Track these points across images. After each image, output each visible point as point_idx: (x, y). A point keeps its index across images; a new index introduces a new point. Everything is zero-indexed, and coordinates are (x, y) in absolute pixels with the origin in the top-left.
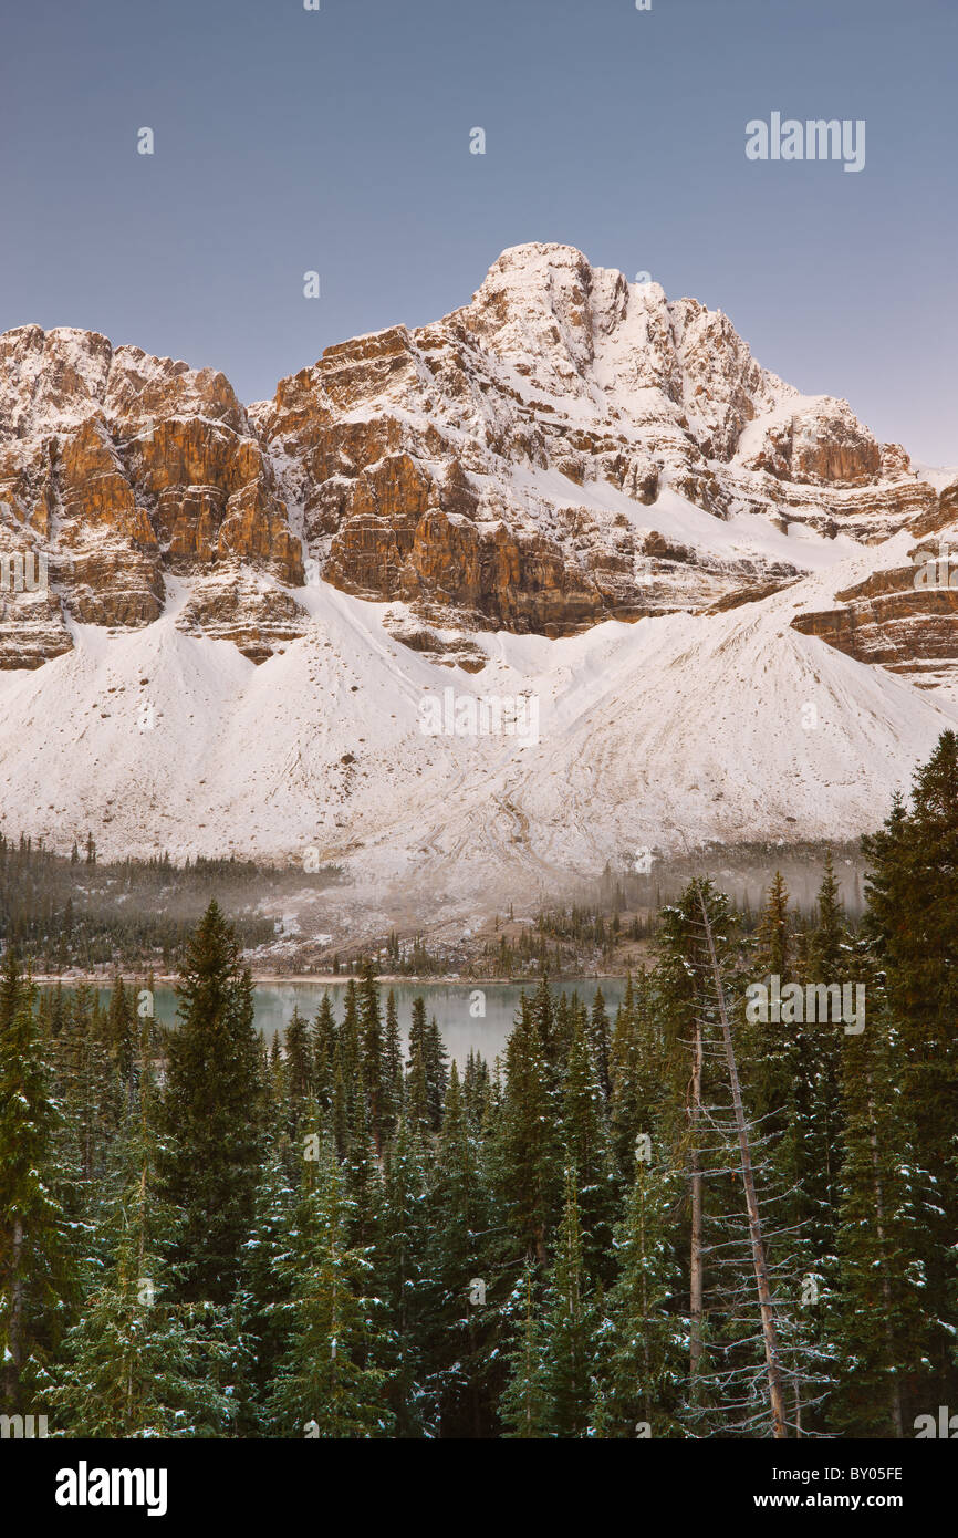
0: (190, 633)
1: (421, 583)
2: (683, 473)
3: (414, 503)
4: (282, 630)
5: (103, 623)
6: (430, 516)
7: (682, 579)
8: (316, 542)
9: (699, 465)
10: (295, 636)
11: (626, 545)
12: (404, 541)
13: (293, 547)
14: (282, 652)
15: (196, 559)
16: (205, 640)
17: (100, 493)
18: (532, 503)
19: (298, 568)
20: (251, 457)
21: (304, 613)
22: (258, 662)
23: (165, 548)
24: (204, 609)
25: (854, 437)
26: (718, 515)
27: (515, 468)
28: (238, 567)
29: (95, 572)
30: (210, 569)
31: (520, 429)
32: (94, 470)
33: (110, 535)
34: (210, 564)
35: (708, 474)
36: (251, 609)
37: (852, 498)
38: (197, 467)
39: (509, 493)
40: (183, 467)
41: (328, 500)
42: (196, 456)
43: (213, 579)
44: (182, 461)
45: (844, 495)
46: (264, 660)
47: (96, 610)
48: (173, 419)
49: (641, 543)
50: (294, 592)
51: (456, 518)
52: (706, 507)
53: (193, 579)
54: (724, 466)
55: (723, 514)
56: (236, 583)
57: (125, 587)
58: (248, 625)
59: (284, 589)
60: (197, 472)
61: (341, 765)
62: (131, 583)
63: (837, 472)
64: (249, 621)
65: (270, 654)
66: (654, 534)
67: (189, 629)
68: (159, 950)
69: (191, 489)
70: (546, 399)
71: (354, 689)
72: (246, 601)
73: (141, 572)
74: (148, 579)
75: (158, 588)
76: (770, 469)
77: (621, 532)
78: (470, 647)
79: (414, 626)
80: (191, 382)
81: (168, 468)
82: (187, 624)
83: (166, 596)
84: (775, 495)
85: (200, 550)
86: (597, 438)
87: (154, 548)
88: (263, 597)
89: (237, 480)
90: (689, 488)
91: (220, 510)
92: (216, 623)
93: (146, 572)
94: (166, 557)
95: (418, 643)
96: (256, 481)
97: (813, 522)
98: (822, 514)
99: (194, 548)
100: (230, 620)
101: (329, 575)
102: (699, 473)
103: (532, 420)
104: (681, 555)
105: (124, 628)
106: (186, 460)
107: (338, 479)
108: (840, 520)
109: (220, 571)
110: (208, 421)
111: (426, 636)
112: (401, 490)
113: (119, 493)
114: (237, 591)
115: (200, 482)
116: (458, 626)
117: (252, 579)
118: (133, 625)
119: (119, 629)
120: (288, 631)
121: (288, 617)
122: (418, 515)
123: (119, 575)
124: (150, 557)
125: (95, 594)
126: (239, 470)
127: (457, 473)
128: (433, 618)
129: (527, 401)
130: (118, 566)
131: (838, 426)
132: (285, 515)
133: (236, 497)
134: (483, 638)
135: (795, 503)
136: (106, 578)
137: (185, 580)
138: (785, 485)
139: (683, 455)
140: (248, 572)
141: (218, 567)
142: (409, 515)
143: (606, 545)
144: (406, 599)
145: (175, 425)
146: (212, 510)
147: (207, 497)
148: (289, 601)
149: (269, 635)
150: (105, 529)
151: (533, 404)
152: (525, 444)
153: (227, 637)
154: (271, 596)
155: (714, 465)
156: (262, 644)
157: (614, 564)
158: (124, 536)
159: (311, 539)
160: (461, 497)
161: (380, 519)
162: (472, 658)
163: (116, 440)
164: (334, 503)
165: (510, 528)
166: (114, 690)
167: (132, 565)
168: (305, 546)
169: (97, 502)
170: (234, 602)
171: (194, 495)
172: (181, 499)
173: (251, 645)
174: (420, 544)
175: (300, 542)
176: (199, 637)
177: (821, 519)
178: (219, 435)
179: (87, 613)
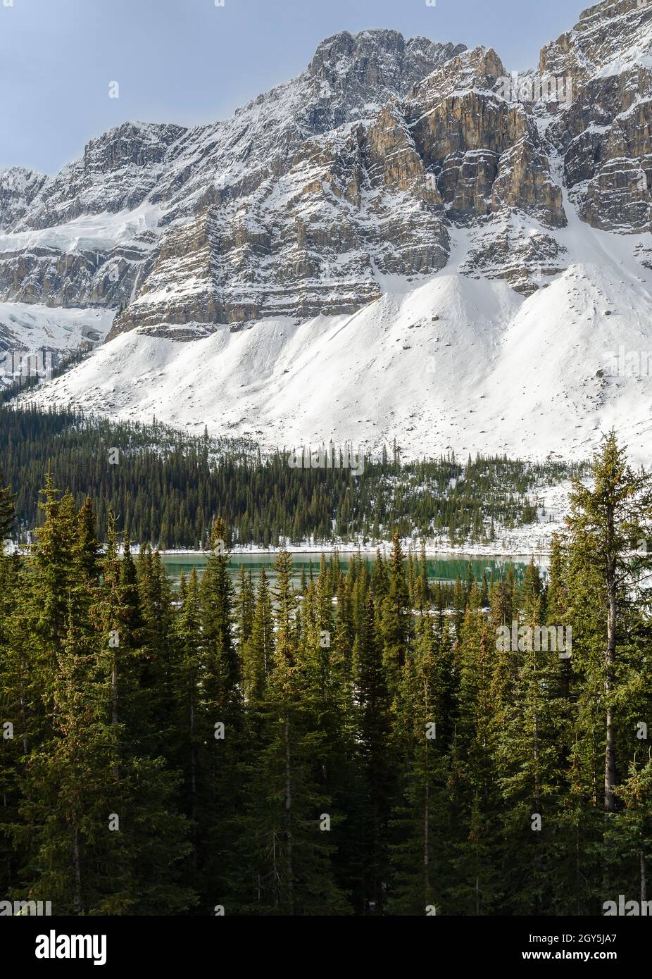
0: (471, 275)
4: (545, 267)
5: (403, 272)
8: (575, 188)
10: (557, 271)
13: (555, 193)
14: (546, 286)
15: (475, 213)
16: (483, 280)
17: (397, 166)
19: (559, 213)
20: (517, 120)
21: (563, 250)
22: (527, 295)
23: (448, 206)
24: (481, 254)
28: (509, 217)
29: (395, 233)
30: (485, 220)
32: (392, 147)
33: (406, 200)
34: (485, 216)
36: (520, 251)
38: (473, 135)
40: (461, 136)
41: (585, 149)
42: (472, 125)
43: (489, 228)
44: (460, 131)
46: (530, 294)
47: (398, 262)
48: (452, 95)
50: (557, 234)
53: (472, 230)
56: (507, 230)
57: (419, 241)
58: (518, 266)
59: (547, 232)
60: (473, 139)
61: (597, 380)
62: (425, 238)
64: (516, 261)
65: (535, 288)
67: (471, 272)
68: (447, 529)
69: (468, 154)
71: (608, 313)
72: (517, 245)
73: (430, 229)
74: (436, 234)
75: (444, 239)
80: (467, 61)
81: (450, 138)
82: (467, 269)
83: (451, 246)
85: (477, 206)
87: (441, 207)
88: (529, 240)
89: (507, 141)
91: (493, 169)
92: (491, 265)
93: (434, 228)
94: (450, 215)
96: (522, 140)
99: (472, 204)
100: (503, 262)
101: (589, 216)
105: (420, 276)
106: (464, 129)
107: (593, 129)
109: (494, 221)
110: (481, 93)
113: (411, 165)
114: (507, 238)
115: (476, 147)
117: (520, 226)
118: (426, 272)
119: (414, 277)
120: (551, 267)
121: (552, 256)
123: (414, 232)
124: (437, 215)
125: (396, 250)
126: (508, 133)
130: (412, 225)
132: (547, 167)
133: (505, 156)
136: (403, 237)
137: (465, 231)
140: (517, 220)
141: (492, 218)
145: (454, 100)
146: (487, 170)
147: (482, 160)
148: (551, 241)
149: (534, 273)
150: (402, 195)
153: (501, 277)
154: (536, 239)
156: (529, 281)
158: (418, 198)
159: (570, 186)
161: (630, 161)
163: (408, 120)
164: (590, 152)
166: (412, 326)
167: (423, 224)
168: (565, 191)
169: (395, 175)
170: (506, 248)
171: (471, 159)
172: (461, 163)
173: (520, 281)
175: (560, 189)
176: (478, 278)
178: (491, 104)
179: (390, 266)
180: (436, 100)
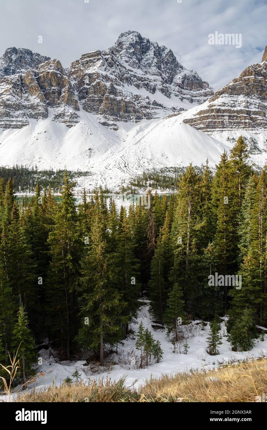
0: (54, 121)
1: (105, 111)
2: (161, 87)
3: (103, 92)
4: (74, 121)
5: (35, 118)
6: (106, 95)
7: (160, 111)
8: (81, 101)
9: (164, 85)
10: (77, 122)
11: (149, 103)
12: (101, 101)
13: (76, 102)
14: (75, 126)
15: (55, 104)
16: (58, 123)
17: (32, 88)
18: (128, 93)
19: (78, 107)
20: (66, 81)
21: (79, 117)
22: (70, 128)
23: (48, 101)
24: (57, 116)
25: (198, 80)
26: (168, 97)
27: (125, 85)
28: (64, 106)
29: (32, 107)
30: (58, 106)
31: (126, 75)
32: (31, 83)
33: (35, 98)
35: (166, 87)
36: (68, 116)
37: (197, 94)
38: (54, 83)
39: (123, 91)
40: (51, 82)
41: (83, 91)
42: (54, 80)
43: (59, 109)
44: (50, 81)
45: (195, 93)
46: (71, 127)
47: (34, 115)
49: (152, 103)
50: (77, 112)
51: (112, 96)
52: (165, 95)
53: (54, 109)
54: (169, 85)
55: (169, 97)
56: (64, 110)
57: (40, 110)
58: (67, 120)
59: (75, 112)
60: (54, 84)
61: (89, 151)
62: (41, 109)
63: (194, 88)
64: (67, 118)
65: (72, 126)
66: (155, 101)
68: (53, 189)
69: (53, 88)
70: (131, 69)
71: (91, 134)
72: (67, 114)
74: (44, 109)
75: (47, 110)
76: (179, 86)
77: (147, 100)
78: (115, 125)
79: (103, 120)
80: (52, 62)
81: (48, 83)
82: (54, 119)
83: (49, 112)
84: (181, 92)
85: (55, 102)
86: (142, 78)
87: (46, 102)
88: (70, 113)
89: (63, 86)
90: (162, 91)
91: (60, 93)
92: (60, 119)
93: (44, 107)
94: (48, 104)
95: (104, 124)
96: (67, 86)
97: (188, 99)
98: (190, 97)
99: (54, 102)
100: (63, 118)
101: (85, 108)
102: (164, 87)
103: (128, 73)
104: (160, 105)
105: (40, 120)
107: (85, 86)
108: (194, 98)
110: (56, 72)
111: (106, 123)
112: (100, 89)
113: (37, 88)
114: (64, 112)
115: (55, 86)
116: (112, 120)
117: (67, 109)
118: (42, 119)
121: (76, 118)
122: (103, 95)
123: (38, 107)
124: (45, 103)
125: (33, 112)
126: (64, 84)
127: (112, 86)
128: (107, 118)
129: (127, 69)
130: (38, 105)
131: (194, 77)
132: (74, 94)
133: (63, 90)
134: (118, 123)
135: (184, 94)
136: (35, 108)
137: (52, 109)
138: (183, 90)
139: (161, 83)
140: (66, 107)
141: (60, 106)
142: (102, 95)
143: (144, 103)
144: (101, 114)
145: (48, 72)
146: (58, 93)
147: (57, 90)
148: (76, 114)
149: (72, 122)
150: (34, 97)
151: (128, 70)
152: (127, 79)
153: (63, 122)
154: (72, 113)
155: (168, 85)
156: (70, 124)
157: (146, 107)
158: (39, 98)
159: (80, 100)
160: (113, 91)
161: (95, 96)
162: (116, 127)
163: (35, 76)
164: (85, 92)
165: (123, 98)
166: (39, 134)
167: (41, 105)
168: (79, 101)
169: (32, 91)
170: (64, 115)
171: (54, 89)
172: (51, 90)
173: (68, 124)
174: (104, 102)
176: (56, 122)
177: (190, 98)
178: (59, 75)
179: (31, 116)
180: (43, 71)
